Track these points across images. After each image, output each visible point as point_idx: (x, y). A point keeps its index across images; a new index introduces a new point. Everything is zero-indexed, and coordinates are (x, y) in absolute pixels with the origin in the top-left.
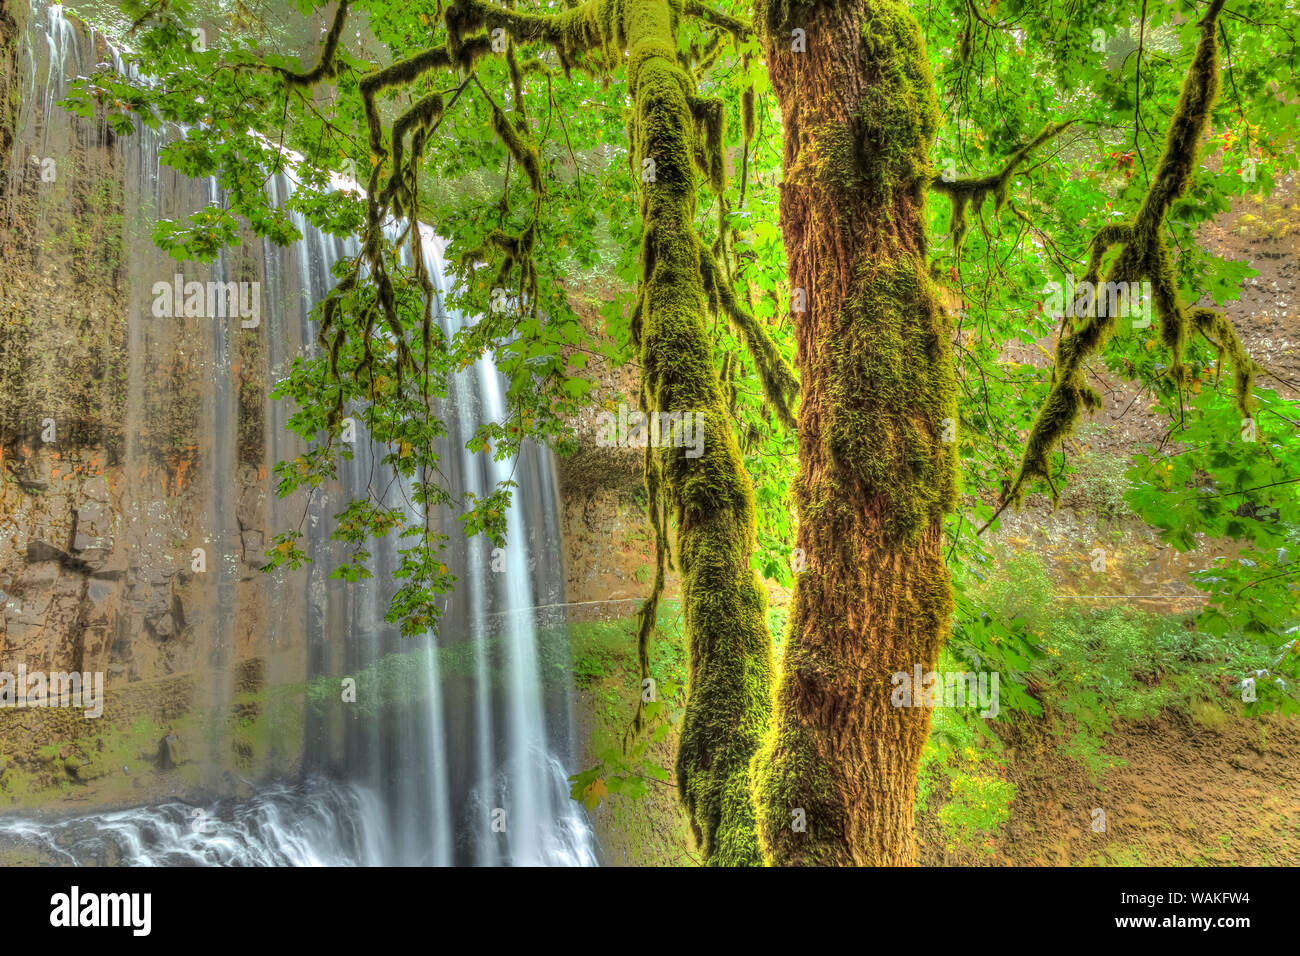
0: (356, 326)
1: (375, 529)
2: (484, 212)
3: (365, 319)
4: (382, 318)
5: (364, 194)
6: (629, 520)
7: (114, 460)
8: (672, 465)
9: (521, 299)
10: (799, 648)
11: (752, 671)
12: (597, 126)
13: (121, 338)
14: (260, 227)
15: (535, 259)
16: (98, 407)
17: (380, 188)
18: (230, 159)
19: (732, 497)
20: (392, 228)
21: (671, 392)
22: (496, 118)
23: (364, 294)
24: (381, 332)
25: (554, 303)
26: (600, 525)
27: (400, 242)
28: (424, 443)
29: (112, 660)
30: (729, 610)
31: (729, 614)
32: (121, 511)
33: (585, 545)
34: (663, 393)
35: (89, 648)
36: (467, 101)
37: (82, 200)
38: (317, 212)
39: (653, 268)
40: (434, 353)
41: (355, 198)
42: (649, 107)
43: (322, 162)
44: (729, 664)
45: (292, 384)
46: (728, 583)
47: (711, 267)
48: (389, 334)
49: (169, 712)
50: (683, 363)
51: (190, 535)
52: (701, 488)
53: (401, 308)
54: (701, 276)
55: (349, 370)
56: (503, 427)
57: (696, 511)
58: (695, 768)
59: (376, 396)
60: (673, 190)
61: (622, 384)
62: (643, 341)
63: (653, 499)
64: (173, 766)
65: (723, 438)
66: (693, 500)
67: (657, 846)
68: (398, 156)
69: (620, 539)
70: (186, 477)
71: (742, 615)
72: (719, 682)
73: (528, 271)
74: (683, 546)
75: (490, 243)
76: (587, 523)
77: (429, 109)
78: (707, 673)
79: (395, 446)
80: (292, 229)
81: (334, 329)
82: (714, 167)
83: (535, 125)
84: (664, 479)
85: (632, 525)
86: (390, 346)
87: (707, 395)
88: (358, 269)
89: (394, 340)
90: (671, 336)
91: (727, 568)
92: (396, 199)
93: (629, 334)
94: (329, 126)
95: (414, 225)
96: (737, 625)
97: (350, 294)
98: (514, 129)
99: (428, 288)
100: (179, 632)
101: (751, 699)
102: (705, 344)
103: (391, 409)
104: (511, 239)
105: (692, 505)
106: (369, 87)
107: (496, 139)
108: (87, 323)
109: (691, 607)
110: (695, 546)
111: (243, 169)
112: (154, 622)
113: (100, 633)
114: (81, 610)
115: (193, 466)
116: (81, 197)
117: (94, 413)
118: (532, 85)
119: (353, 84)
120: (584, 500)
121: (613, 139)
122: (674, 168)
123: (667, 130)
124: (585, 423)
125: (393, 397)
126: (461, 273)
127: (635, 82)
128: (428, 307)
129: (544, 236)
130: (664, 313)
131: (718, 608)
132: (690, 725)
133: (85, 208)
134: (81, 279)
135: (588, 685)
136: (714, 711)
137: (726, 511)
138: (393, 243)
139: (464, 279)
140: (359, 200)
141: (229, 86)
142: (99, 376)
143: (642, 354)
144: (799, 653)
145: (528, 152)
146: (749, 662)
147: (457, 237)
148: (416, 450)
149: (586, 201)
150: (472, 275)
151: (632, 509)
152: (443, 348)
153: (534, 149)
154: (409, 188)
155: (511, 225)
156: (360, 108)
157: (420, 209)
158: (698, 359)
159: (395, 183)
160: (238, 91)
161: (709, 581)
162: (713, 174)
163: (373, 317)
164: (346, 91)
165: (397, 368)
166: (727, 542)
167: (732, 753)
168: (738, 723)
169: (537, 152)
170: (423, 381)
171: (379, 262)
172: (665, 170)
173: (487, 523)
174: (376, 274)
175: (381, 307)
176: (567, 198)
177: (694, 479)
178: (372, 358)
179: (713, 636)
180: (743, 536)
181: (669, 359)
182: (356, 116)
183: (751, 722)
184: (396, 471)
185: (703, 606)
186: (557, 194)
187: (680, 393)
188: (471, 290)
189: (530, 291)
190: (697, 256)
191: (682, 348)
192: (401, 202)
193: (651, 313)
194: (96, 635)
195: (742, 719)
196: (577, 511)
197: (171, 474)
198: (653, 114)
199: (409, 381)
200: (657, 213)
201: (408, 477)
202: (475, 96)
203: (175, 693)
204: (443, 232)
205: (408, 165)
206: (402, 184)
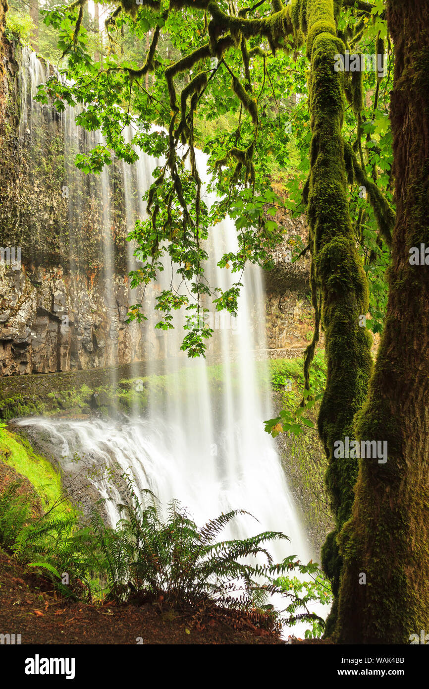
0: (164, 203)
1: (174, 305)
2: (227, 138)
3: (168, 199)
4: (176, 198)
5: (167, 133)
6: (302, 308)
7: (66, 273)
8: (322, 268)
9: (246, 185)
10: (384, 359)
11: (361, 377)
12: (291, 84)
13: (65, 215)
14: (120, 154)
15: (254, 163)
16: (58, 248)
17: (175, 129)
18: (106, 119)
19: (355, 285)
20: (181, 150)
21: (323, 228)
22: (234, 83)
23: (168, 186)
24: (175, 205)
25: (264, 187)
26: (287, 310)
27: (185, 157)
28: (197, 263)
29: (71, 360)
30: (350, 345)
31: (349, 347)
32: (70, 295)
33: (279, 320)
34: (318, 229)
35: (62, 355)
36: (219, 77)
37: (47, 149)
38: (145, 145)
39: (317, 158)
40: (202, 216)
41: (163, 135)
42: (317, 62)
43: (147, 117)
44: (348, 372)
45: (135, 233)
46: (350, 331)
47: (351, 155)
48: (180, 206)
49: (94, 384)
50: (331, 211)
51: (98, 308)
52: (338, 281)
53: (185, 193)
54: (344, 161)
55: (161, 226)
56: (236, 255)
57: (334, 293)
58: (328, 422)
59: (173, 239)
60: (330, 111)
61: (302, 233)
62: (309, 200)
63: (314, 293)
64: (97, 406)
65: (352, 253)
66: (332, 287)
67: (313, 466)
68: (184, 109)
69: (298, 317)
70: (95, 281)
71: (357, 347)
72: (343, 381)
73: (251, 170)
74: (326, 312)
75: (230, 155)
76: (281, 309)
77: (200, 82)
78: (336, 377)
79: (183, 265)
80: (135, 154)
81: (154, 205)
82: (356, 96)
83: (256, 86)
84: (317, 276)
85: (305, 310)
86: (180, 213)
87: (344, 229)
88: (164, 173)
89: (182, 210)
90: (325, 196)
91: (350, 323)
92: (183, 134)
93: (301, 197)
94: (150, 97)
95: (191, 148)
96: (354, 353)
97: (161, 186)
98: (244, 89)
99: (198, 182)
100: (96, 350)
101: (359, 390)
102: (344, 200)
103: (181, 245)
104: (241, 152)
105: (332, 290)
106: (170, 74)
107: (234, 96)
108: (52, 208)
109: (329, 343)
110: (333, 312)
111: (112, 124)
112: (86, 345)
113: (65, 348)
114: (58, 338)
115: (97, 275)
116: (47, 147)
117: (57, 251)
118: (255, 64)
119: (162, 73)
120: (279, 296)
121: (299, 91)
122: (331, 98)
123: (328, 75)
124: (280, 256)
125: (182, 239)
126: (215, 172)
127: (311, 49)
128: (199, 192)
129: (259, 150)
130: (321, 183)
131: (344, 344)
132: (325, 401)
133: (50, 153)
134: (49, 187)
135: (280, 390)
136: (338, 395)
137: (351, 293)
138: (181, 158)
139: (217, 176)
140: (165, 136)
141: (105, 81)
142: (58, 233)
143: (308, 208)
144: (384, 362)
145: (251, 101)
146: (360, 372)
147: (213, 153)
148: (193, 266)
149: (283, 128)
150: (220, 174)
151: (305, 302)
152: (206, 213)
153: (255, 99)
154: (189, 127)
155: (242, 145)
156: (165, 86)
157: (195, 139)
158: (340, 209)
159: (183, 125)
160: (109, 83)
161: (340, 330)
162: (355, 100)
163: (172, 198)
164: (159, 78)
165: (183, 224)
166: (351, 310)
167: (347, 416)
168: (352, 402)
169: (256, 102)
170: (196, 231)
171: (174, 168)
172: (325, 99)
173: (227, 304)
174: (173, 174)
175: (176, 192)
176: (272, 126)
177: (334, 276)
178: (171, 219)
179: (340, 358)
180: (360, 307)
181: (323, 210)
182: (164, 91)
183: (358, 402)
184: (183, 277)
185: (336, 343)
186: (267, 125)
187: (328, 228)
188: (220, 182)
189: (250, 181)
190: (343, 150)
191: (330, 203)
192: (185, 136)
193: (314, 184)
194: (64, 349)
195: (354, 400)
196: (275, 303)
197: (89, 279)
198: (320, 67)
199: (189, 231)
200: (319, 125)
201: (189, 280)
202: (224, 73)
203: (96, 376)
204: (206, 151)
205: (189, 115)
206: (186, 126)
